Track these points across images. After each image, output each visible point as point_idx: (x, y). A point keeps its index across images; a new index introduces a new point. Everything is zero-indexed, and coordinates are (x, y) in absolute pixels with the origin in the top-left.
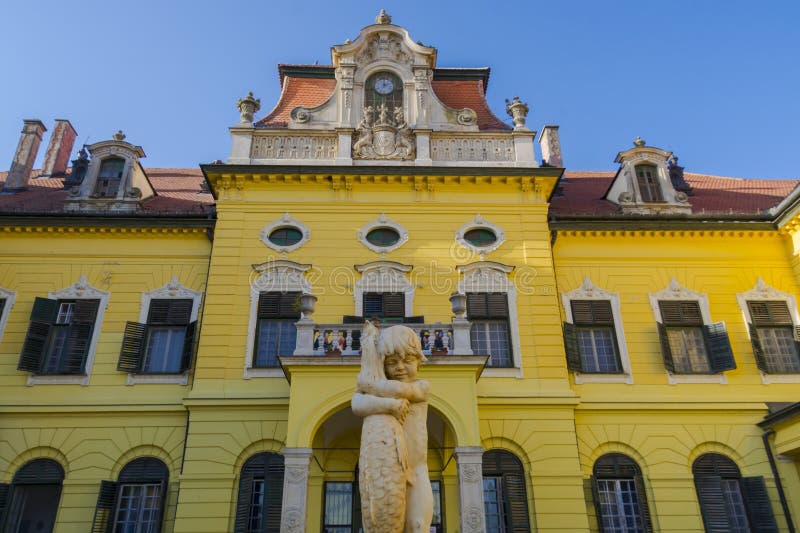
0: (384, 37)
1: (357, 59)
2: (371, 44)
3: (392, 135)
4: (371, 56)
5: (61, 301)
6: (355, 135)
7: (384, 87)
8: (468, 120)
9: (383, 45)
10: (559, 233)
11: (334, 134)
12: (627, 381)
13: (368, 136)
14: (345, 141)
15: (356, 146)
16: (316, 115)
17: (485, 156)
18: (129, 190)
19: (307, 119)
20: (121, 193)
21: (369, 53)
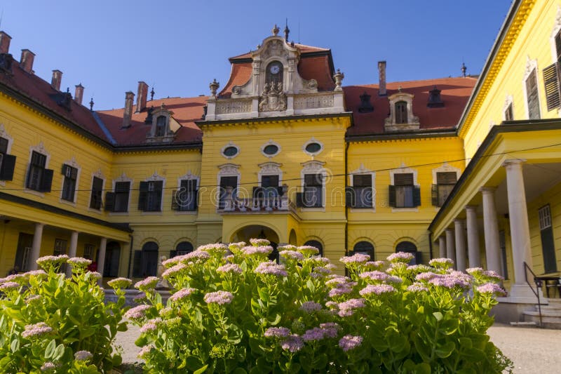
0: (275, 42)
1: (262, 56)
2: (268, 46)
3: (276, 98)
4: (268, 54)
5: (149, 182)
6: (260, 99)
7: (274, 70)
8: (313, 86)
9: (274, 47)
10: (351, 143)
11: (250, 100)
12: (374, 211)
13: (265, 100)
14: (255, 102)
15: (260, 105)
16: (243, 89)
17: (319, 106)
18: (169, 131)
19: (240, 92)
20: (166, 133)
21: (268, 52)
